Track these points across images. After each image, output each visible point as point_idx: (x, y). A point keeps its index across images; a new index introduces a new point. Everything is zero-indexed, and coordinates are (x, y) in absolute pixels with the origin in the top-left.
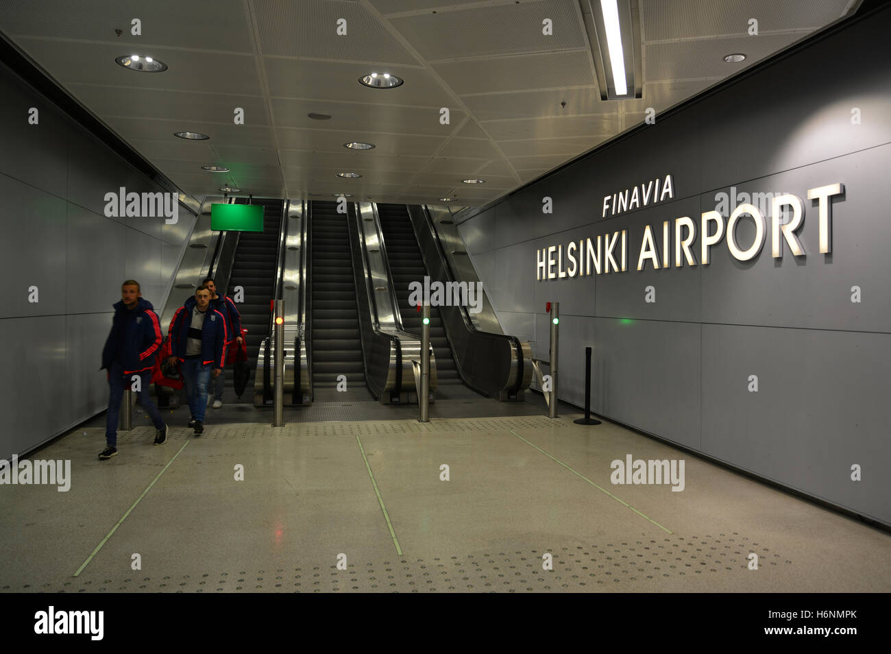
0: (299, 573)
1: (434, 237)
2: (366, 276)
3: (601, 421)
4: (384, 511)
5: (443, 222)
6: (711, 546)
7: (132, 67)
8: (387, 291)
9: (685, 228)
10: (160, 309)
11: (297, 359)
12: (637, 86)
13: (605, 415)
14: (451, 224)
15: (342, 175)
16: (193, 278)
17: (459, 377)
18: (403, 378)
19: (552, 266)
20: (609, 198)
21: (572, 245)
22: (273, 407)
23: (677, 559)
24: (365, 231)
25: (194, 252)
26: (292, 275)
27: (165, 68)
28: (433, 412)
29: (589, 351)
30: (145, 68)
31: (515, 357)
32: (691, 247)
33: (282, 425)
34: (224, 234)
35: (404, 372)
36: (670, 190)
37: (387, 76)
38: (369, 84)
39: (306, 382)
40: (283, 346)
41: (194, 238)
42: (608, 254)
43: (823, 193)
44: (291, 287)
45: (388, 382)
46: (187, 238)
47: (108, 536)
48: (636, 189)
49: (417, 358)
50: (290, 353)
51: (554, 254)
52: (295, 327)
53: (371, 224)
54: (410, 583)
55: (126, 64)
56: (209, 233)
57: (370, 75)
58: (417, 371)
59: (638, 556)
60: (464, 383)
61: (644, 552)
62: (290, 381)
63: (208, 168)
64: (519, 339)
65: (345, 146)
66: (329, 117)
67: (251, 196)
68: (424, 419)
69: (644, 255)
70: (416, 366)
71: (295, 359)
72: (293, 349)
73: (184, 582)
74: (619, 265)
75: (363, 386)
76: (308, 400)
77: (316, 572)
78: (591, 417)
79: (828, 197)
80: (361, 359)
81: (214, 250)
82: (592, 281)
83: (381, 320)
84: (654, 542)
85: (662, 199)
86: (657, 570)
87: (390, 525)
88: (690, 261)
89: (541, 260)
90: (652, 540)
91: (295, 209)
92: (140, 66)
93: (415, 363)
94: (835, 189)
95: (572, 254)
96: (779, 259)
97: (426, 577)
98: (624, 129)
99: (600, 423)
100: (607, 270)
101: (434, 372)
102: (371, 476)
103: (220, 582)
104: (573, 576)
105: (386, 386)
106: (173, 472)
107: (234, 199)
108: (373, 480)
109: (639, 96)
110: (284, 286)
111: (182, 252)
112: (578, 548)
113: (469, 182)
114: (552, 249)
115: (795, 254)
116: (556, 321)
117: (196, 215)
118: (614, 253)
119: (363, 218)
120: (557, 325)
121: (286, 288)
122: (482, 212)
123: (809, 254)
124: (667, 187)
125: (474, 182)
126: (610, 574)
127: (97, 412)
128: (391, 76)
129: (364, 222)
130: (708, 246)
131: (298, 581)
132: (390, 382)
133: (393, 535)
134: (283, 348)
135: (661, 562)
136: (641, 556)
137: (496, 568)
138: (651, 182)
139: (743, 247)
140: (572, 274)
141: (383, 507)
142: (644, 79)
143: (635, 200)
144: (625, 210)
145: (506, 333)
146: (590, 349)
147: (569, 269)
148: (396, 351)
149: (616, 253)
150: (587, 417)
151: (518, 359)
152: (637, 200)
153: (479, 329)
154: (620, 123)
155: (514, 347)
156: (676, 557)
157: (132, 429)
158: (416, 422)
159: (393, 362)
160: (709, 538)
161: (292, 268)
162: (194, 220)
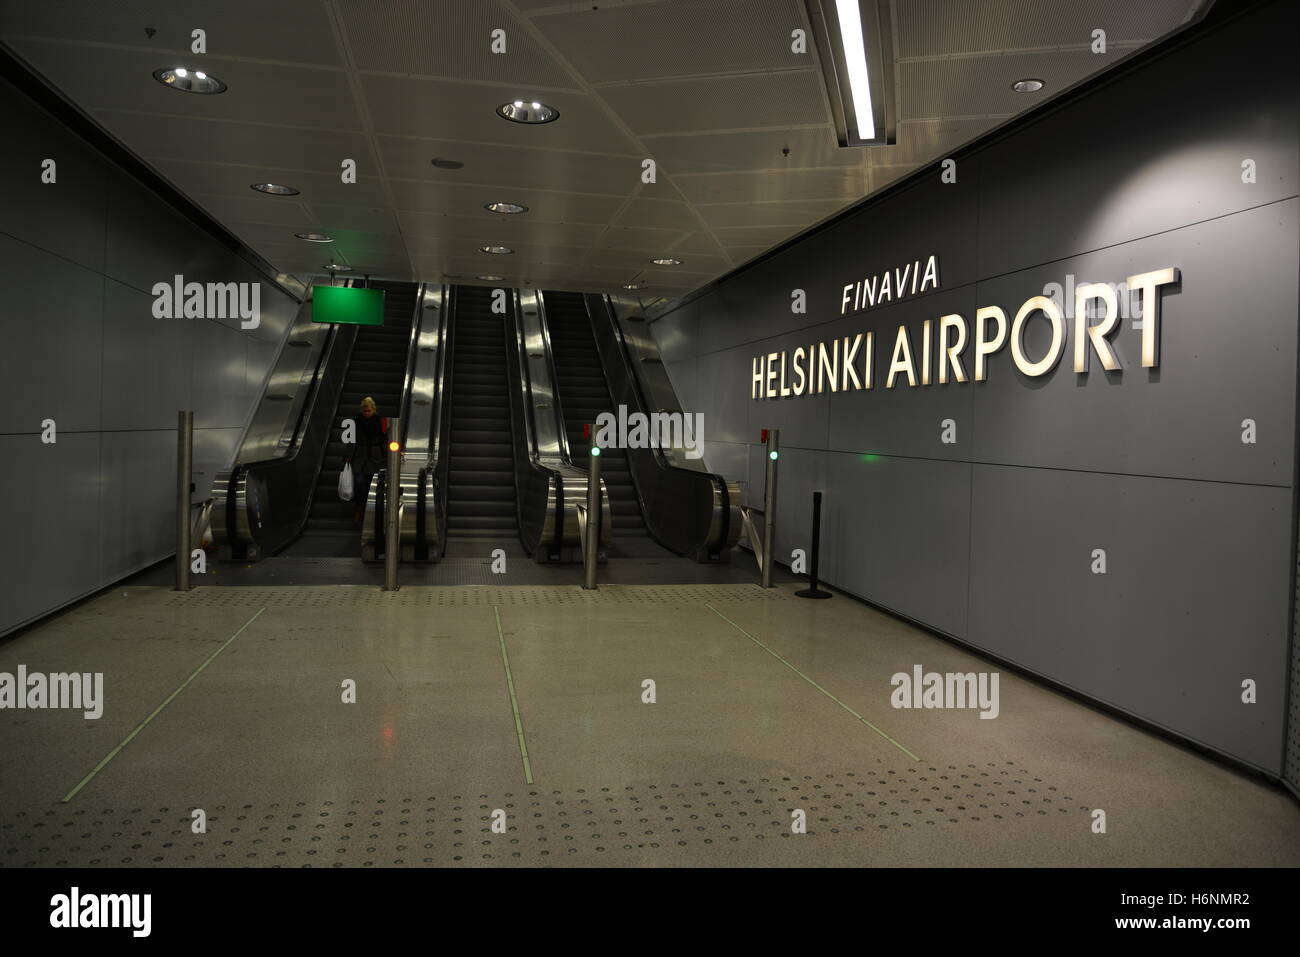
0: (381, 807)
1: (619, 339)
2: (524, 389)
3: (833, 593)
4: (517, 716)
5: (631, 319)
6: (974, 781)
7: (178, 85)
8: (552, 409)
9: (953, 330)
10: (244, 428)
11: (421, 499)
12: (889, 127)
13: (839, 585)
14: (643, 323)
15: (487, 249)
16: (290, 386)
17: (643, 525)
18: (565, 528)
19: (772, 380)
20: (850, 287)
21: (800, 352)
22: (383, 563)
23: (925, 799)
24: (526, 329)
25: (293, 352)
26: (423, 386)
27: (224, 89)
28: (603, 575)
29: (817, 497)
30: (195, 88)
31: (719, 503)
32: (960, 356)
33: (396, 588)
34: (336, 327)
35: (567, 521)
36: (933, 276)
37: (536, 106)
38: (512, 116)
39: (432, 530)
40: (399, 481)
41: (294, 331)
42: (848, 364)
43: (1149, 281)
44: (422, 401)
45: (544, 533)
46: (285, 332)
47: (123, 744)
48: (887, 275)
49: (582, 502)
50: (411, 490)
51: (776, 364)
52: (424, 456)
53: (533, 320)
54: (537, 827)
55: (168, 81)
56: (316, 327)
57: (513, 103)
58: (583, 518)
59: (870, 793)
60: (650, 535)
61: (878, 789)
62: (410, 529)
63: (303, 236)
64: (725, 478)
65: (487, 207)
66: (460, 165)
67: (367, 276)
68: (590, 585)
69: (896, 366)
70: (582, 513)
71: (418, 498)
72: (416, 486)
73: (216, 815)
74: (862, 381)
75: (514, 536)
76: (435, 554)
77: (407, 805)
78: (819, 587)
79: (1157, 286)
80: (514, 499)
81: (320, 350)
82: (824, 401)
83: (542, 448)
84: (894, 773)
85: (922, 290)
86: (895, 817)
87: (521, 737)
88: (959, 374)
89: (758, 372)
90: (890, 769)
91: (434, 297)
92: (188, 84)
93: (582, 509)
94: (1166, 276)
95: (799, 364)
96: (1083, 376)
97: (562, 818)
98: (872, 190)
99: (830, 596)
100: (845, 387)
101: (607, 521)
102: (506, 664)
103: (267, 817)
104: (773, 823)
105: (542, 539)
106: (234, 652)
107: (351, 282)
108: (508, 670)
109: (892, 141)
110: (413, 399)
111: (277, 352)
112: (785, 779)
113: (661, 262)
114: (773, 357)
115: (1106, 369)
116: (774, 455)
117: (299, 302)
118: (855, 364)
119: (524, 311)
120: (776, 461)
121: (416, 402)
122: (681, 306)
123: (1126, 367)
124: (930, 273)
125: (668, 262)
126: (827, 820)
127: (147, 564)
128: (542, 105)
129: (524, 316)
130: (984, 355)
131: (377, 819)
132: (547, 532)
133: (524, 753)
134: (399, 483)
135: (901, 804)
136: (873, 794)
137: (664, 808)
138: (908, 266)
139: (1033, 357)
140: (798, 391)
141: (516, 710)
142: (898, 116)
143: (886, 290)
144: (872, 303)
145: (710, 471)
146: (820, 494)
147: (795, 385)
148: (556, 491)
149: (858, 364)
150: (814, 587)
151: (722, 505)
152: (888, 290)
153: (673, 463)
154: (866, 181)
155: (717, 489)
156: (922, 797)
157: (191, 588)
158: (579, 588)
159: (551, 506)
160: (972, 769)
161: (424, 376)
162: (296, 309)
